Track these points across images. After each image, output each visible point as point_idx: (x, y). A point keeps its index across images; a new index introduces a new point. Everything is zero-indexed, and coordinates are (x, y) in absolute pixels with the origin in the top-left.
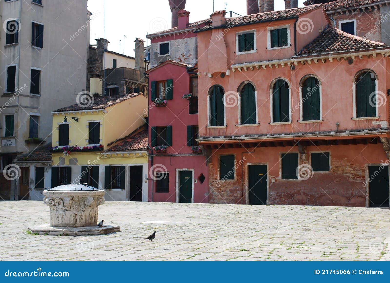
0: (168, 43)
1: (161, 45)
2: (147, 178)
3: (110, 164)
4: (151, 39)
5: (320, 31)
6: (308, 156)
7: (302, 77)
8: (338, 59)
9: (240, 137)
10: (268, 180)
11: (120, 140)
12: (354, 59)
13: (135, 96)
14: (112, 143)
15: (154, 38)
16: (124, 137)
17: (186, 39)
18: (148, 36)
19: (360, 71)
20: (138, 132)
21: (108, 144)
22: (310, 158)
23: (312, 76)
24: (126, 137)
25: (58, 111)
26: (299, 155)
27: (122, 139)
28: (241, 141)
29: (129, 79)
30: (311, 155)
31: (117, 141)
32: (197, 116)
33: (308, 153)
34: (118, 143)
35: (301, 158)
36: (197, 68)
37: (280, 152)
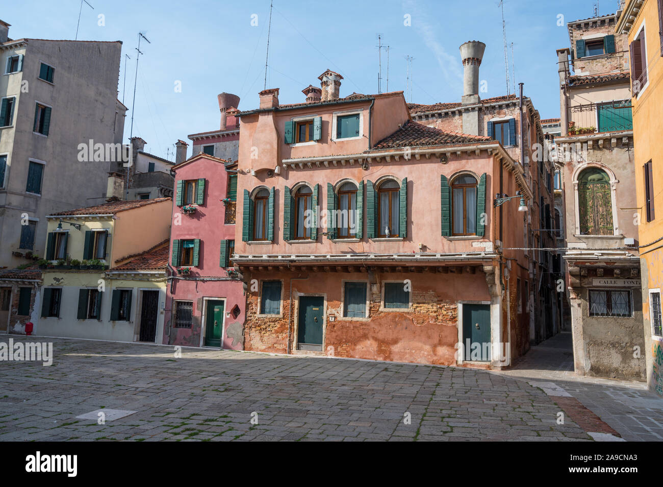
0: (213, 146)
1: (205, 147)
2: (164, 308)
3: (117, 288)
4: (194, 140)
5: (400, 125)
6: (381, 287)
7: (377, 179)
8: (427, 156)
9: (290, 256)
10: (325, 317)
11: (135, 256)
12: (450, 157)
13: (161, 201)
14: (124, 259)
15: (197, 139)
16: (141, 251)
17: (234, 141)
18: (190, 137)
19: (456, 173)
20: (162, 246)
21: (117, 261)
22: (383, 289)
23: (391, 177)
24: (144, 252)
25: (55, 215)
26: (368, 286)
27: (139, 255)
28: (290, 263)
29: (165, 186)
30: (385, 286)
31: (130, 257)
32: (234, 227)
33: (381, 283)
34: (132, 259)
35: (371, 289)
36: (237, 165)
37: (343, 281)
